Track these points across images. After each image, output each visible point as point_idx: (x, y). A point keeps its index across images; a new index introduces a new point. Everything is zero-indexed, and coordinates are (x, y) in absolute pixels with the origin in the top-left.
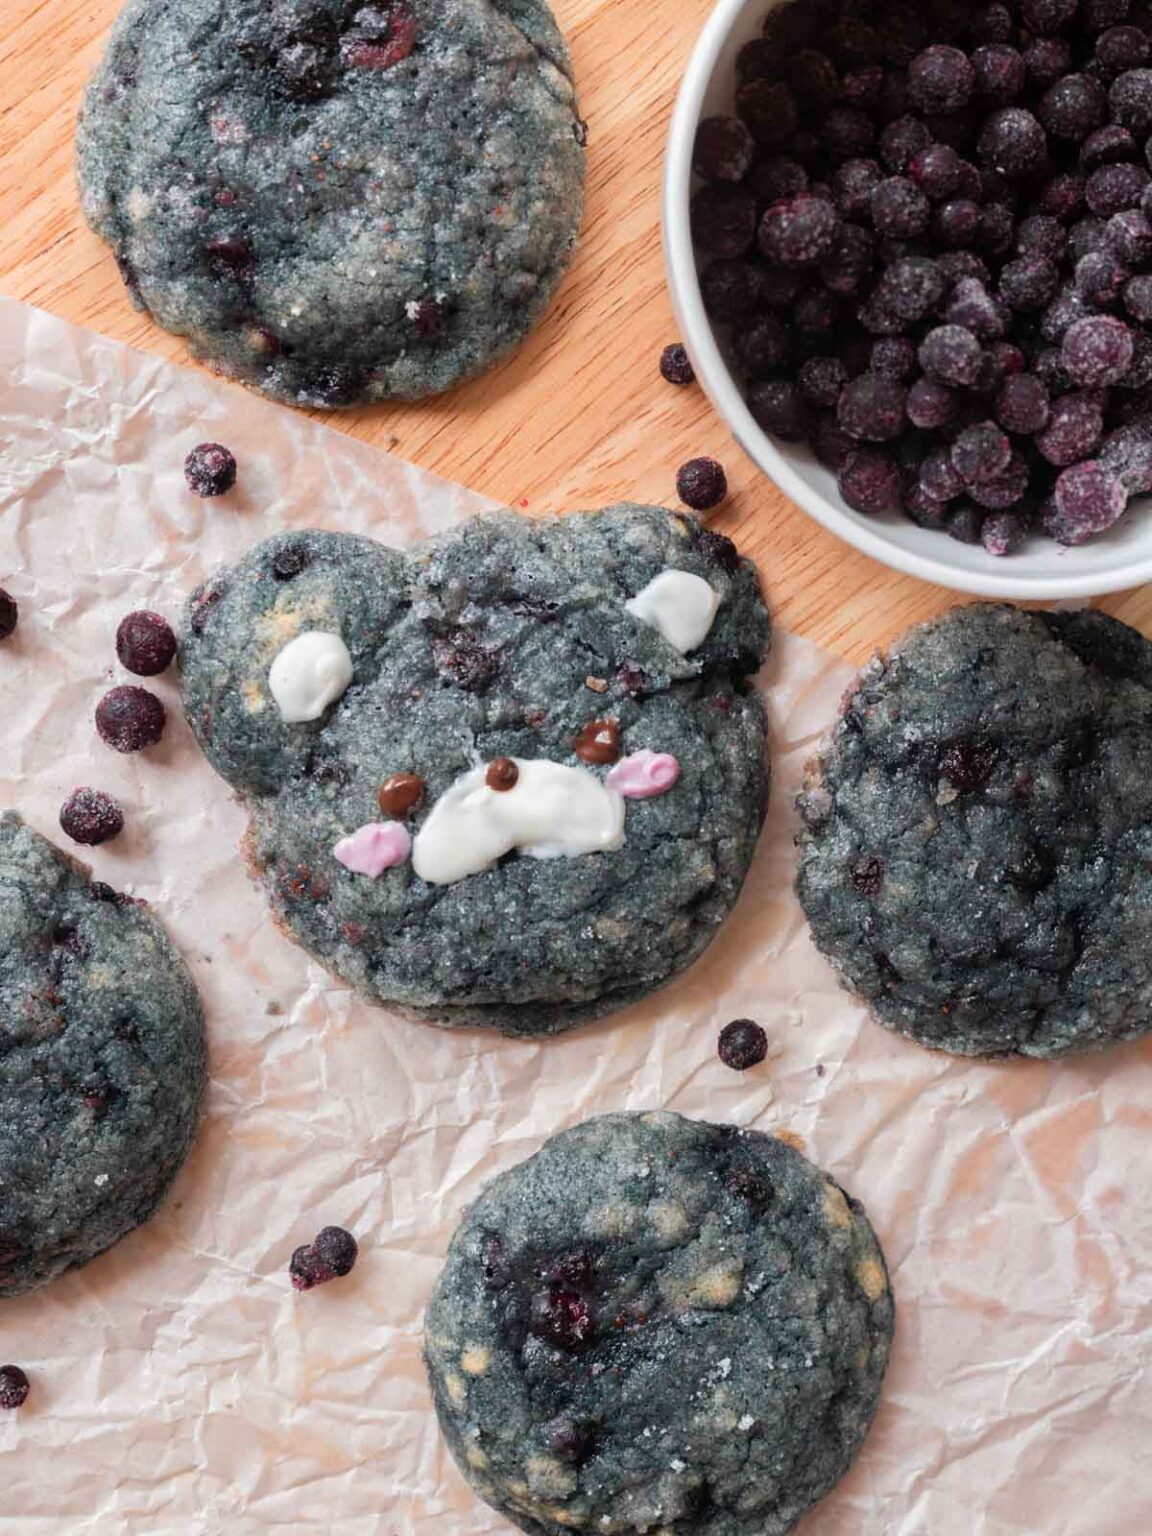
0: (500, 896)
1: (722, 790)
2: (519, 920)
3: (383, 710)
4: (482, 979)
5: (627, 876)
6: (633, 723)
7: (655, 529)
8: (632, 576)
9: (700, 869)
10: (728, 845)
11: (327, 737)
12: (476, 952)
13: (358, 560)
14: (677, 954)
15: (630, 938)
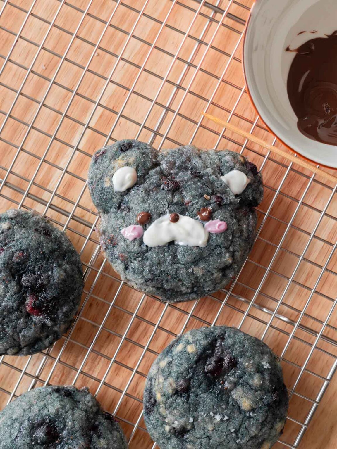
0: (166, 254)
1: (239, 237)
2: (171, 262)
3: (143, 192)
4: (156, 278)
5: (205, 255)
6: (216, 211)
7: (234, 158)
8: (224, 169)
9: (227, 258)
10: (238, 254)
11: (126, 198)
12: (157, 269)
13: (145, 150)
14: (217, 284)
15: (203, 275)
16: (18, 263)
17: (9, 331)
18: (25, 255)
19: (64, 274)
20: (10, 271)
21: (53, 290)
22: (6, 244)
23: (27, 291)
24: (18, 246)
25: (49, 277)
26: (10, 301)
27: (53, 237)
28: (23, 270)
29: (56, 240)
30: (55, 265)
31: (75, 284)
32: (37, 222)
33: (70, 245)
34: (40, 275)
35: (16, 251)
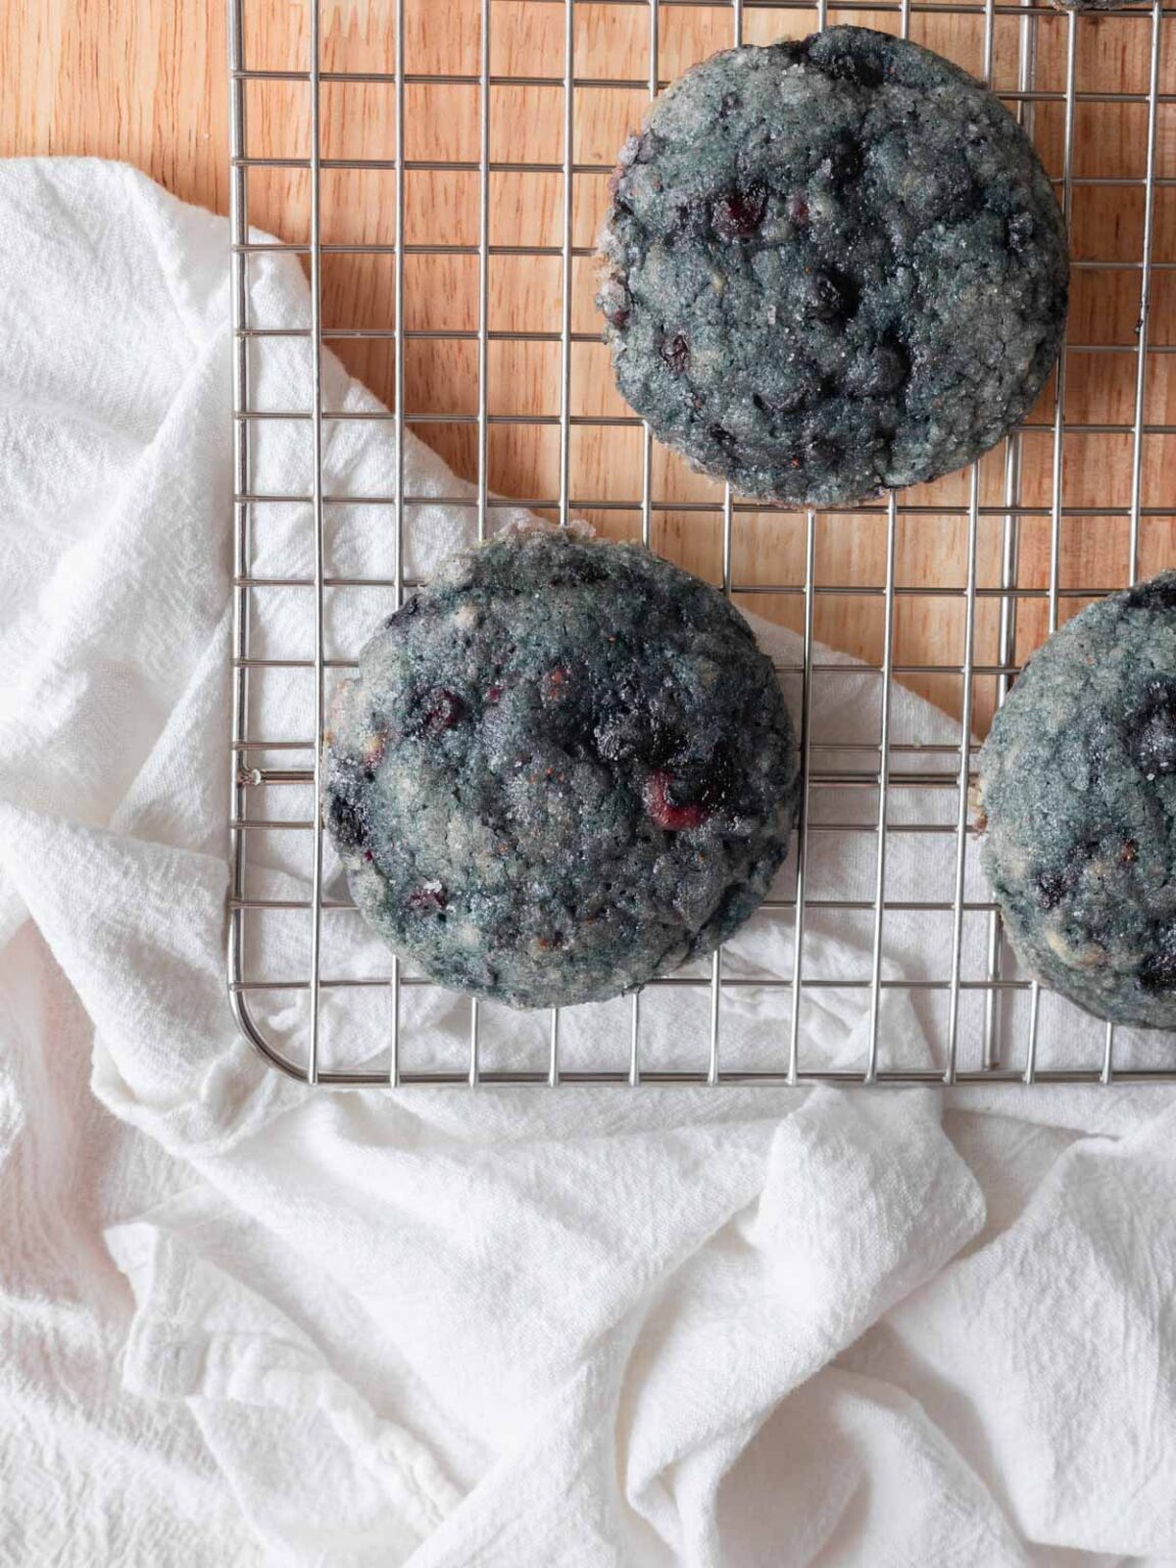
16: (563, 707)
17: (641, 910)
18: (568, 672)
19: (711, 664)
20: (555, 741)
21: (706, 727)
22: (498, 671)
23: (631, 770)
24: (535, 657)
25: (671, 696)
26: (600, 827)
27: (614, 576)
28: (586, 717)
29: (628, 578)
30: (669, 654)
31: (753, 677)
32: (544, 558)
33: (675, 573)
34: (643, 706)
35: (540, 673)
